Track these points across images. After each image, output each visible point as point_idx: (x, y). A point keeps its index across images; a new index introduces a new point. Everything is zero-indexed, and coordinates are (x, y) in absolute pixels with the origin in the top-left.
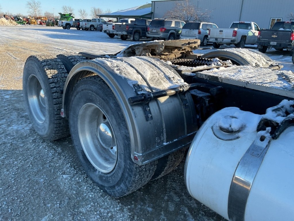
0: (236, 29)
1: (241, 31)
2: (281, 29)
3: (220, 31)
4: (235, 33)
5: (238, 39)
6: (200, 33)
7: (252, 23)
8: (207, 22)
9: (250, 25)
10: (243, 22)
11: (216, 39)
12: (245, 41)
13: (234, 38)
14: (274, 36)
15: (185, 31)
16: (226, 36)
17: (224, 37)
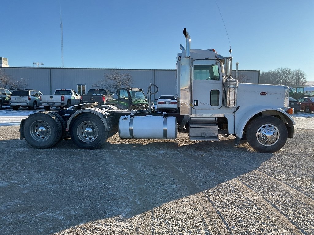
0: (63, 95)
1: (67, 97)
2: (94, 94)
3: (50, 97)
4: (63, 98)
5: (66, 102)
6: (29, 99)
7: (72, 90)
8: (33, 90)
9: (70, 91)
10: (64, 89)
11: (48, 103)
12: (70, 104)
13: (63, 102)
14: (92, 99)
15: (15, 98)
16: (56, 101)
17: (55, 102)
